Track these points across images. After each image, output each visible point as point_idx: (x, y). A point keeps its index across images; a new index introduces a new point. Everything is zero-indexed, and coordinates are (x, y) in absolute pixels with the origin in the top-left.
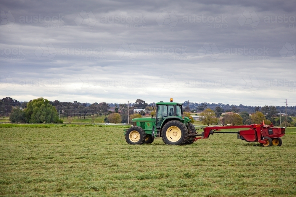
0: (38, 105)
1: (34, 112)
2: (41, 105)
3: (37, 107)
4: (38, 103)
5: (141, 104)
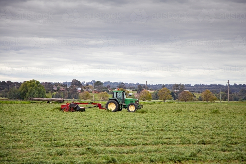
0: (32, 85)
1: (29, 91)
2: (34, 85)
3: (31, 87)
4: (31, 84)
5: (76, 83)
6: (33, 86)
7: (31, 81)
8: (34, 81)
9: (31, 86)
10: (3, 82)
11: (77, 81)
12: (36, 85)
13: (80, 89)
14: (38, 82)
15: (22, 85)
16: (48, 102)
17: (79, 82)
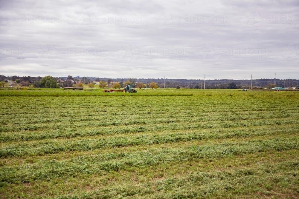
5: (70, 78)
6: (49, 79)
7: (48, 77)
8: (49, 77)
9: (48, 79)
10: (25, 77)
11: (70, 76)
12: (51, 79)
13: (72, 81)
14: (52, 78)
15: (42, 79)
16: (74, 90)
17: (72, 77)
